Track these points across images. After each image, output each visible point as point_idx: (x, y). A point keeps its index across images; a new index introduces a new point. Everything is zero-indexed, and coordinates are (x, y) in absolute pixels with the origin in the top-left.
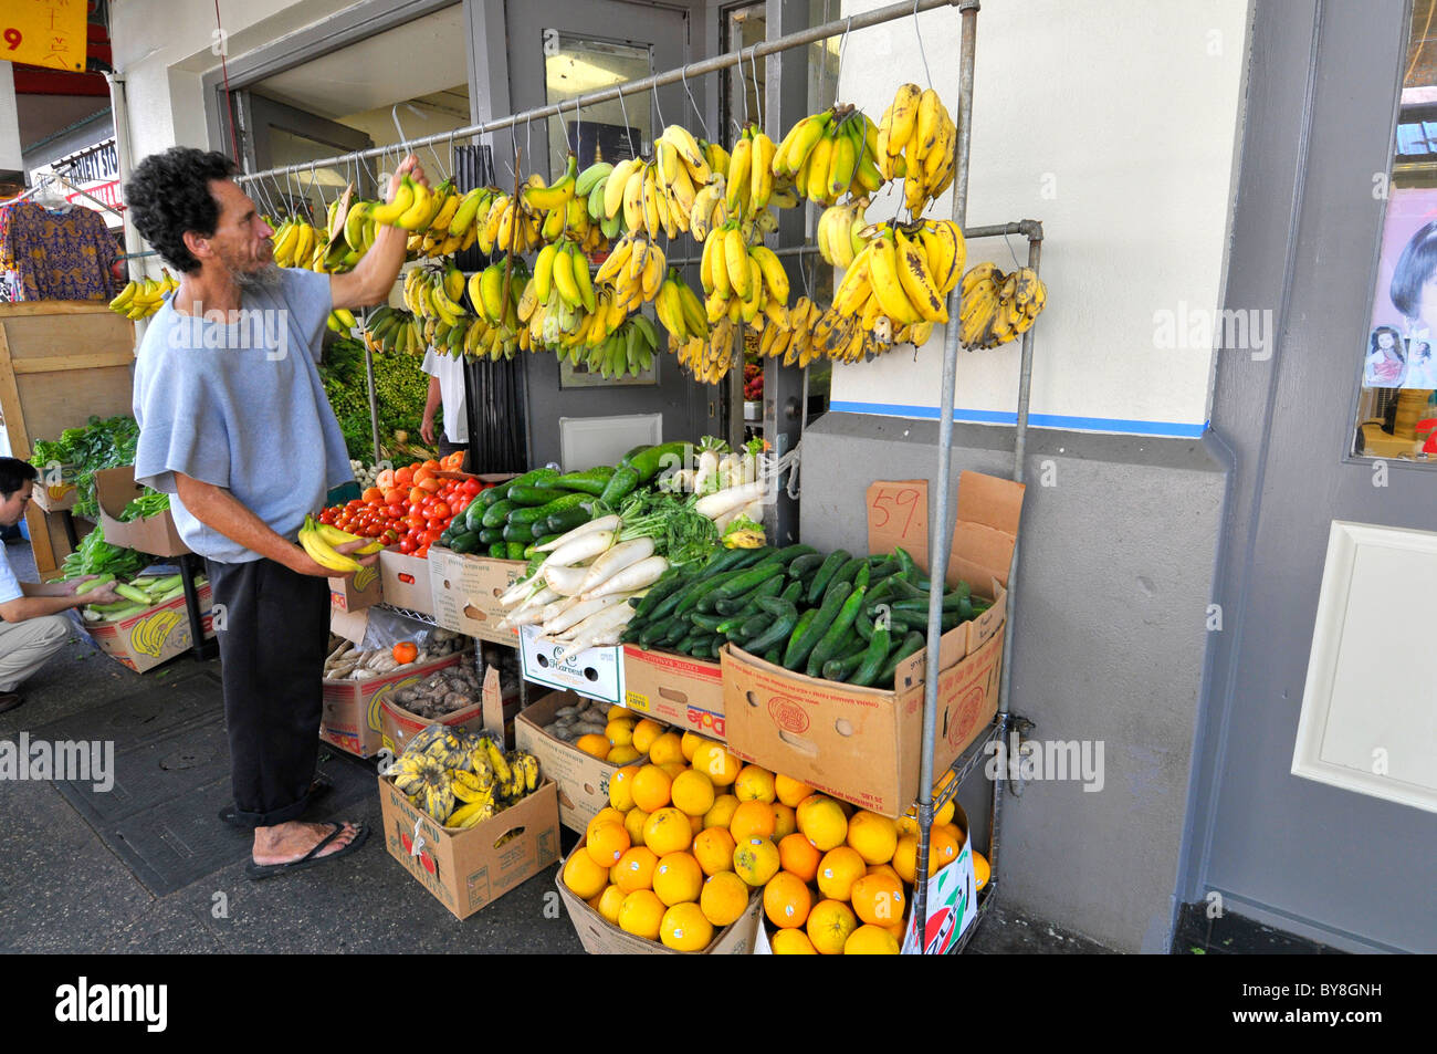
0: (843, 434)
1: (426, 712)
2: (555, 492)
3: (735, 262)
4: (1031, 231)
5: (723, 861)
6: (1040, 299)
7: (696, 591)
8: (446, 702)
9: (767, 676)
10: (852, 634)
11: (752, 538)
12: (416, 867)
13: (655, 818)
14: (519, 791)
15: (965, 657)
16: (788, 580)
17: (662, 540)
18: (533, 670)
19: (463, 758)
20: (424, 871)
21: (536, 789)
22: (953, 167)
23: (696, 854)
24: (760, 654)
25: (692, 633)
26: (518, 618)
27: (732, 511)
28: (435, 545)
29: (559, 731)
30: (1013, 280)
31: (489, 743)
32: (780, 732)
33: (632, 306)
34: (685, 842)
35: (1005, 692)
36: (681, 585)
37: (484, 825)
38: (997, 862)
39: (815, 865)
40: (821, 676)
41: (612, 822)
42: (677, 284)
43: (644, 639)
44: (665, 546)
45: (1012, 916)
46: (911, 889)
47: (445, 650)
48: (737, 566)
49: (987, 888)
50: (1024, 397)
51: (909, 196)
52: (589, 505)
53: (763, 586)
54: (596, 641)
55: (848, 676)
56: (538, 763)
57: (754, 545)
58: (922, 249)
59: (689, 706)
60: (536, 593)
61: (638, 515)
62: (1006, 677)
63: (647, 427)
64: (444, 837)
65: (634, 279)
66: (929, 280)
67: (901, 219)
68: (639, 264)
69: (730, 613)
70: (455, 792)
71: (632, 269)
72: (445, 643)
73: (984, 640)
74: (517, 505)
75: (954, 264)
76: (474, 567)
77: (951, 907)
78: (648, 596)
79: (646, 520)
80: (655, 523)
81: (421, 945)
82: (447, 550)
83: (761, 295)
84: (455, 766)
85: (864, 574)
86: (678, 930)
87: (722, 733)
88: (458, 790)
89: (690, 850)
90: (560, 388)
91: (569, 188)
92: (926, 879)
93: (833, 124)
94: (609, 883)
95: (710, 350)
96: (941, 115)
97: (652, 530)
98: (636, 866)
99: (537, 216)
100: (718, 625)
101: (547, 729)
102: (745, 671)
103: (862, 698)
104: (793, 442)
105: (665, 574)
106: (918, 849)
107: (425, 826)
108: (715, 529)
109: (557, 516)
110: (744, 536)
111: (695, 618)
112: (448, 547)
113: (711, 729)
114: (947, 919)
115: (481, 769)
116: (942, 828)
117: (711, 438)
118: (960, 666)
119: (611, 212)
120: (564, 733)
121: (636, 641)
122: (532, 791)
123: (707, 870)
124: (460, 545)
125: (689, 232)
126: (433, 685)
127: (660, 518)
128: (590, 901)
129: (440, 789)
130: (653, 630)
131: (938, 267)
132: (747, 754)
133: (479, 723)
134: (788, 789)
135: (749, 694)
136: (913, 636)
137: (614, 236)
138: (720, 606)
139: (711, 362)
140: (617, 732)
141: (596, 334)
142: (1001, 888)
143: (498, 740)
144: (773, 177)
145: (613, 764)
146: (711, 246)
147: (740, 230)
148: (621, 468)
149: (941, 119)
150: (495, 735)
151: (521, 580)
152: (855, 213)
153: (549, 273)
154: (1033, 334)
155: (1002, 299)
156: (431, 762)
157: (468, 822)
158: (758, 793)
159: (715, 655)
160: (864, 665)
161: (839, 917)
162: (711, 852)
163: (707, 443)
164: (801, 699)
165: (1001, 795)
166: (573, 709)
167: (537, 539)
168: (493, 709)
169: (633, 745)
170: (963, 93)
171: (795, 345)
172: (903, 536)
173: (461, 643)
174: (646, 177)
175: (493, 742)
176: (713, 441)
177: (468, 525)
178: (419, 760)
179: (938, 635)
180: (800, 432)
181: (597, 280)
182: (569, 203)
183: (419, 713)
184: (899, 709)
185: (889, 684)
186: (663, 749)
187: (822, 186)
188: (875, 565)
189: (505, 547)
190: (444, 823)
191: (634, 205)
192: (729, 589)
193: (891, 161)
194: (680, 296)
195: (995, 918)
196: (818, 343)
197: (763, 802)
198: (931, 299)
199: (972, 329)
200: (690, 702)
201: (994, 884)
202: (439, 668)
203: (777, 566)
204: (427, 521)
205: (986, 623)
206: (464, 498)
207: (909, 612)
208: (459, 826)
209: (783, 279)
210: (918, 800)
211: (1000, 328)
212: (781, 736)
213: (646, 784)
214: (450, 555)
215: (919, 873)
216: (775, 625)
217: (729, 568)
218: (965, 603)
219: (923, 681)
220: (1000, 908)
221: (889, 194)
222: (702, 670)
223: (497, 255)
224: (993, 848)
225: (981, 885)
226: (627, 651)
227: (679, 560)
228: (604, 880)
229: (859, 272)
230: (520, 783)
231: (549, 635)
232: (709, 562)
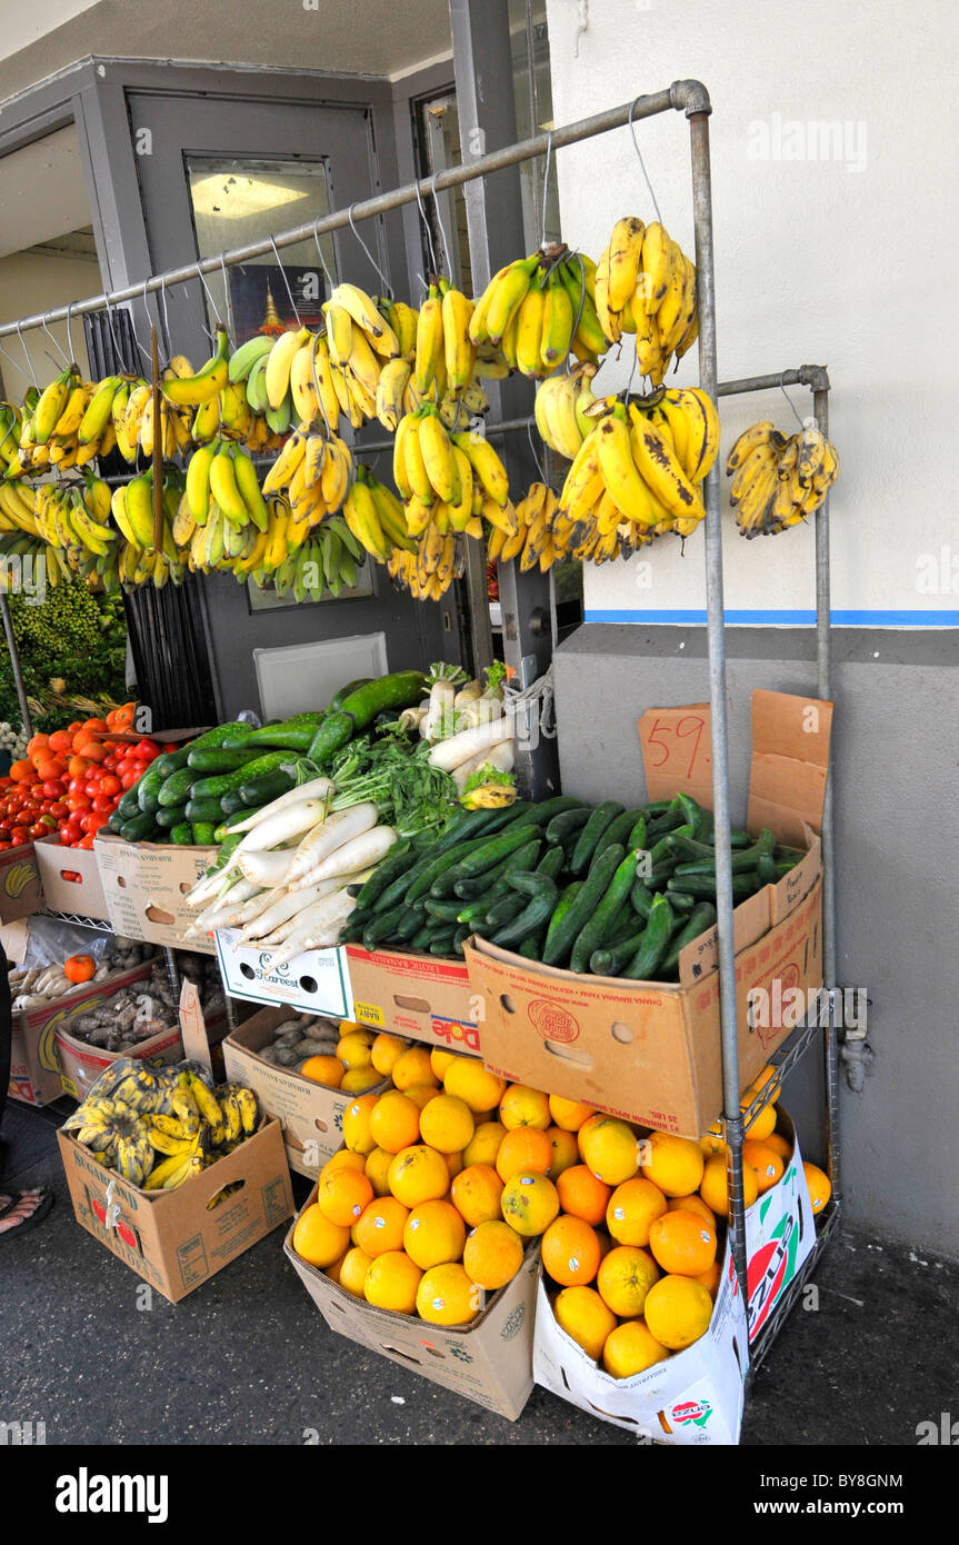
0: (604, 651)
1: (110, 1043)
2: (248, 752)
3: (434, 457)
4: (814, 379)
5: (488, 1207)
6: (829, 468)
7: (430, 870)
8: (135, 1029)
9: (523, 975)
10: (627, 910)
11: (498, 794)
12: (114, 1241)
13: (400, 1160)
14: (234, 1135)
15: (770, 928)
16: (545, 846)
17: (387, 805)
18: (236, 984)
19: (162, 1099)
20: (124, 1245)
21: (255, 1131)
22: (695, 318)
23: (455, 1200)
24: (513, 946)
25: (429, 923)
26: (210, 921)
27: (473, 759)
28: (102, 833)
29: (281, 1053)
30: (794, 446)
31: (192, 1077)
32: (546, 1043)
33: (314, 519)
34: (438, 1187)
35: (830, 964)
36: (411, 864)
37: (191, 1184)
38: (839, 1175)
39: (602, 1205)
40: (588, 971)
41: (349, 1170)
42: (369, 486)
43: (368, 938)
44: (391, 811)
45: (863, 1239)
46: (725, 1224)
47: (130, 961)
48: (482, 832)
49: (828, 1208)
50: (823, 591)
51: (642, 358)
52: (292, 767)
53: (514, 856)
54: (310, 943)
55: (622, 969)
56: (256, 1097)
57: (501, 803)
58: (664, 428)
59: (433, 1016)
60: (231, 886)
61: (354, 775)
62: (830, 944)
63: (365, 653)
64: (143, 1203)
65: (311, 487)
66: (675, 467)
67: (636, 389)
68: (315, 468)
69: (474, 895)
70: (153, 1143)
71: (307, 474)
72: (131, 950)
73: (793, 905)
74: (199, 775)
75: (705, 444)
76: (152, 858)
77: (780, 1240)
78: (372, 881)
79: (365, 780)
80: (377, 783)
81: (126, 1339)
82: (115, 838)
83: (473, 495)
84: (152, 1110)
85: (639, 831)
86: (437, 1300)
87: (477, 1047)
88: (156, 1140)
89: (447, 1197)
90: (251, 612)
91: (220, 374)
92: (743, 1210)
93: (541, 272)
94: (351, 1245)
95: (425, 559)
96: (672, 255)
97: (373, 793)
98: (381, 1222)
99: (187, 411)
100: (458, 915)
101: (264, 1053)
102: (496, 971)
103: (641, 995)
104: (542, 665)
105: (393, 849)
106: (729, 1174)
107: (118, 1190)
108: (453, 785)
109: (251, 784)
110: (487, 793)
111: (428, 905)
112: (117, 834)
113: (463, 1042)
114: (776, 1256)
115: (183, 1112)
116: (763, 1143)
117: (443, 664)
118: (763, 943)
119: (276, 400)
120: (286, 1056)
121: (359, 939)
122: (251, 1134)
123: (471, 1220)
124: (132, 831)
125: (376, 419)
126: (118, 1007)
127: (382, 776)
128: (329, 1270)
129: (134, 1142)
130: (378, 924)
131: (687, 448)
132: (509, 1071)
133: (180, 1053)
134: (563, 1110)
135: (504, 999)
136: (702, 910)
137: (284, 429)
138: (459, 890)
139: (428, 575)
140: (351, 1051)
141: (275, 554)
142: (848, 1206)
143: (204, 1072)
144: (472, 346)
145: (348, 1093)
146: (403, 440)
147: (437, 415)
148: (333, 712)
149: (673, 260)
150: (200, 1067)
151: (212, 872)
152: (579, 384)
153: (205, 485)
154: (827, 512)
155: (781, 472)
156: (121, 1108)
157: (173, 1180)
158: (527, 1119)
159: (459, 951)
160: (640, 954)
161: (635, 1268)
162: (472, 1197)
163: (438, 673)
164: (567, 1001)
165: (837, 1091)
166: (296, 1024)
167: (228, 816)
168: (194, 1033)
169: (372, 1066)
170: (700, 223)
171: (531, 546)
172: (689, 776)
173: (148, 953)
174: (316, 351)
175: (197, 1075)
176: (445, 669)
177: (141, 804)
178: (105, 1107)
179: (729, 909)
180: (551, 652)
181: (265, 490)
182: (222, 393)
183: (102, 1044)
184: (687, 1005)
185: (670, 975)
186: (407, 1070)
187: (534, 353)
188: (656, 816)
189: (191, 828)
190: (142, 1185)
191: (305, 388)
192: (472, 864)
193: (616, 317)
194: (374, 501)
195: (841, 1244)
196: (560, 540)
197: (534, 1128)
198: (679, 490)
199: (752, 510)
200: (434, 1011)
201: (837, 1203)
202: (125, 985)
203: (530, 829)
204: (92, 800)
205: (794, 884)
206: (138, 766)
207: (696, 878)
208: (162, 1188)
209: (500, 473)
210: (724, 1115)
211: (783, 509)
212: (548, 1048)
213: (386, 1118)
214: (120, 845)
215: (732, 1204)
216: (529, 909)
217: (472, 835)
218: (766, 860)
219: (717, 967)
220: (848, 1232)
221: (618, 359)
222: (444, 970)
223: (144, 462)
224: (833, 1158)
225: (820, 1205)
226: (350, 952)
227: (411, 828)
228: (344, 1242)
229: (589, 461)
230: (234, 1125)
231: (251, 940)
232: (447, 828)
